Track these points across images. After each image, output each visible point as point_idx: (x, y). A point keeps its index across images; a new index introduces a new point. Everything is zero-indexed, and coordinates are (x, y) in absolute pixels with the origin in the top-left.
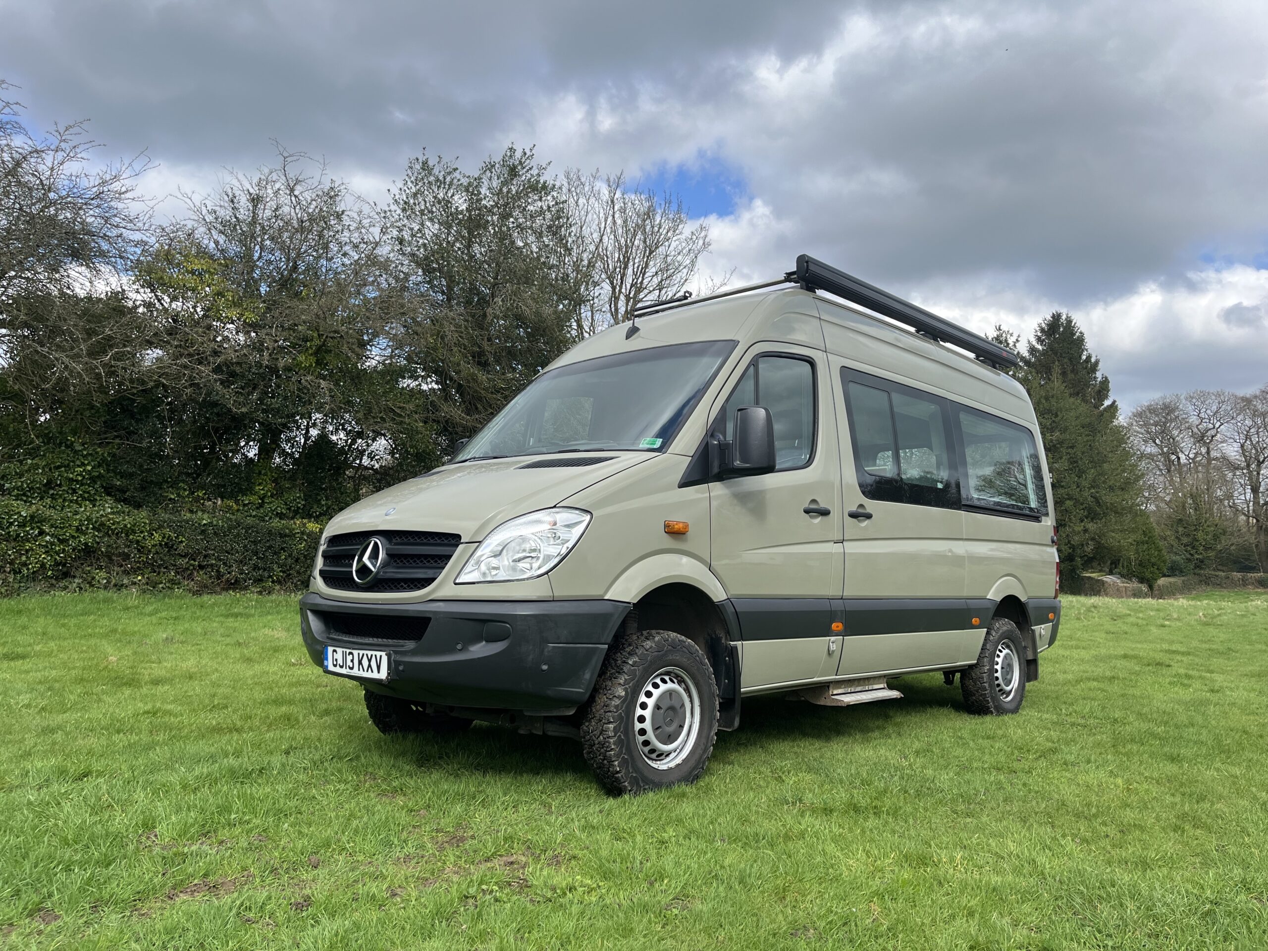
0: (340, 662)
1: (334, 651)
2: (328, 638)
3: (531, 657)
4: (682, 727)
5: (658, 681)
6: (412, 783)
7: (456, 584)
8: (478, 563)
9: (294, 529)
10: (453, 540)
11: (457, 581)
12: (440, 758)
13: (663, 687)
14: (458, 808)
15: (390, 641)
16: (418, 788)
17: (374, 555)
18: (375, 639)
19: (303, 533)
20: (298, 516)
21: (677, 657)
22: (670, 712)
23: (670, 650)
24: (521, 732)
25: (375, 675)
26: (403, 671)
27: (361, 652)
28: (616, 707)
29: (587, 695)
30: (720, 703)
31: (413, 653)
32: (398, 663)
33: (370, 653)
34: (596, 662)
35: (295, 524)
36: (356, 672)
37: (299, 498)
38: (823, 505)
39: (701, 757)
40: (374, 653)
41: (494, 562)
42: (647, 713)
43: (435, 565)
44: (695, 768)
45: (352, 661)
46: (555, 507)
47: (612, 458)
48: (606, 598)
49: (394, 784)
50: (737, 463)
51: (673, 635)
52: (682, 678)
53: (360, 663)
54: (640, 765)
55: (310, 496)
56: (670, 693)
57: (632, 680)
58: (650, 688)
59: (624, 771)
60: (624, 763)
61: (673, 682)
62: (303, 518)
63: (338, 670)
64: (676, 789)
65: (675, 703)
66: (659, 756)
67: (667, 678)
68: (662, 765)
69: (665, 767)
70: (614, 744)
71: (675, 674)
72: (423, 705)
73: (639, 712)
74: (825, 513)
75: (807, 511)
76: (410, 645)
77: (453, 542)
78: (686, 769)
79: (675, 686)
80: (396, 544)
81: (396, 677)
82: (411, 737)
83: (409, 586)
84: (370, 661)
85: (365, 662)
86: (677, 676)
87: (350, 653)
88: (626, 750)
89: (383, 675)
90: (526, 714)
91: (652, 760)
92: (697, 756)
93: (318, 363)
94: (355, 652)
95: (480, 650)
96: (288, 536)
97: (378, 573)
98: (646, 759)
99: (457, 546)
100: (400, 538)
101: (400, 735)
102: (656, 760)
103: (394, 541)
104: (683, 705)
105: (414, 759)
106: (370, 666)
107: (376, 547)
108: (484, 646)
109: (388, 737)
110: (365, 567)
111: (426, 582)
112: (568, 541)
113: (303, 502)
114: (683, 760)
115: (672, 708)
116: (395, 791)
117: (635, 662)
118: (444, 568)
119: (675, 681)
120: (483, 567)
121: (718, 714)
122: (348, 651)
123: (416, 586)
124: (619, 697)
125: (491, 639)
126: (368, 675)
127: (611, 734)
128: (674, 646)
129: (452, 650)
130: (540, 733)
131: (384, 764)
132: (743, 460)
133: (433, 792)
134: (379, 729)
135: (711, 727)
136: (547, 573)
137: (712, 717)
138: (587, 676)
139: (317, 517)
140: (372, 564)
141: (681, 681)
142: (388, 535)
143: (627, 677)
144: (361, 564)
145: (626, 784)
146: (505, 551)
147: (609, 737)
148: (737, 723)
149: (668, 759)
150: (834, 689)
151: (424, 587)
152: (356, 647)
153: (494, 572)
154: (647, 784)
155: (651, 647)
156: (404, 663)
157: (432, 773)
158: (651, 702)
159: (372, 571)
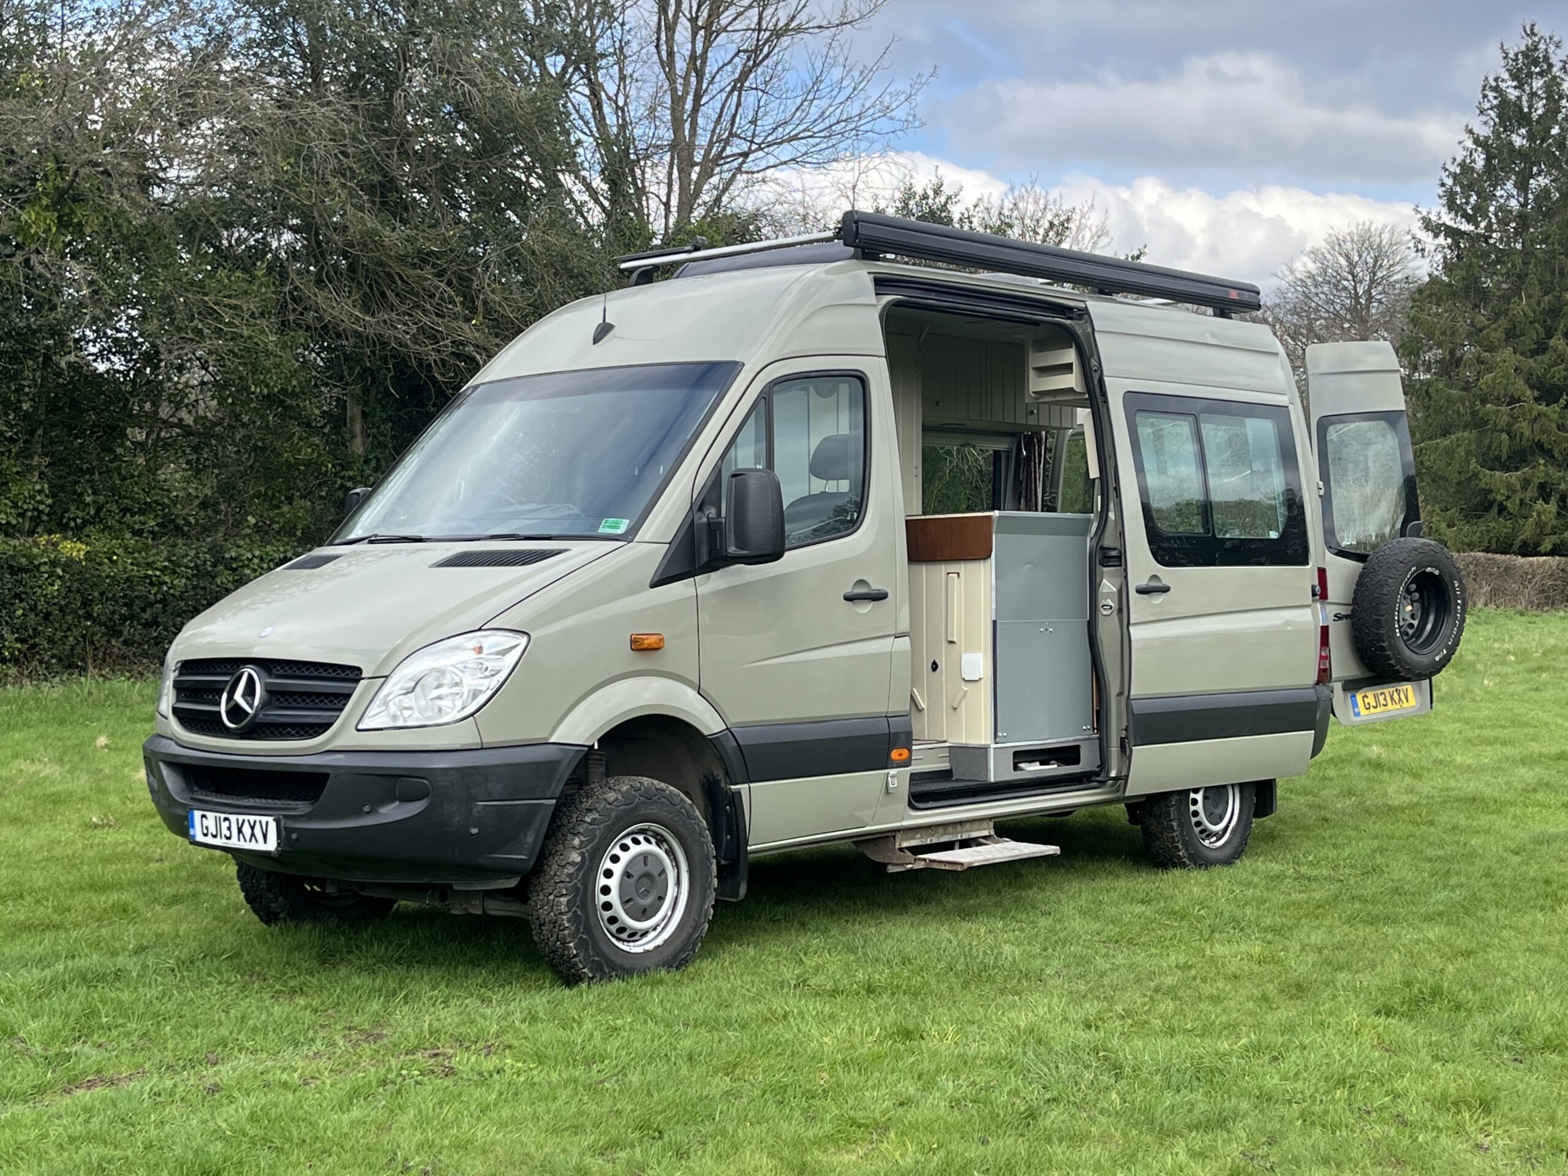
0: (212, 830)
1: (203, 816)
2: (193, 799)
3: (456, 819)
4: (661, 899)
5: (628, 841)
6: (315, 981)
7: (358, 730)
8: (386, 703)
9: (35, 557)
10: (352, 674)
11: (360, 727)
12: (349, 952)
13: (634, 849)
14: (376, 1005)
15: (278, 803)
16: (322, 987)
17: (250, 691)
18: (257, 800)
19: (54, 563)
20: (40, 529)
21: (654, 810)
22: (645, 881)
23: (643, 802)
24: (456, 912)
25: (260, 846)
26: (297, 840)
27: (241, 818)
28: (570, 875)
29: (532, 863)
30: (719, 867)
31: (309, 817)
32: (289, 831)
33: (252, 818)
34: (541, 822)
35: (37, 545)
36: (234, 843)
37: (40, 492)
38: (876, 586)
39: (690, 937)
40: (258, 818)
41: (407, 701)
42: (613, 883)
43: (330, 705)
44: (683, 949)
45: (229, 829)
46: (480, 629)
47: (560, 552)
48: (552, 740)
49: (292, 984)
50: (732, 550)
51: (646, 781)
52: (662, 836)
53: (240, 831)
54: (604, 948)
55: (62, 487)
56: (645, 857)
57: (589, 842)
58: (617, 851)
59: (582, 954)
60: (582, 944)
61: (649, 842)
62: (50, 532)
63: (209, 840)
64: (653, 975)
65: (651, 868)
66: (631, 935)
67: (641, 838)
68: (635, 948)
69: (640, 950)
70: (568, 921)
71: (653, 831)
72: (321, 883)
73: (602, 881)
74: (880, 597)
75: (849, 598)
76: (303, 807)
77: (352, 676)
78: (669, 952)
79: (653, 848)
80: (278, 677)
81: (286, 848)
82: (308, 927)
83: (298, 733)
84: (252, 828)
85: (247, 830)
86: (656, 835)
87: (226, 819)
88: (585, 928)
89: (272, 845)
90: (456, 888)
91: (623, 941)
92: (684, 936)
93: (63, 224)
94: (233, 818)
95: (392, 812)
96: (27, 571)
97: (255, 715)
98: (613, 940)
99: (357, 681)
100: (282, 668)
101: (292, 924)
102: (628, 941)
103: (274, 671)
104: (663, 871)
105: (314, 954)
106: (253, 835)
107: (251, 680)
108: (397, 807)
109: (275, 929)
110: (237, 706)
111: (321, 728)
112: (499, 671)
113: (50, 501)
114: (665, 941)
115: (647, 875)
116: (293, 992)
117: (594, 820)
118: (341, 710)
119: (653, 840)
120: (393, 708)
121: (715, 881)
122: (223, 816)
123: (307, 732)
124: (573, 864)
125: (405, 799)
126: (252, 846)
127: (563, 908)
128: (649, 797)
129: (358, 813)
130: (480, 912)
131: (275, 961)
132: (740, 546)
133: (342, 989)
134: (261, 918)
135: (704, 899)
136: (472, 715)
137: (706, 886)
138: (530, 839)
139: (79, 528)
140: (248, 703)
141: (660, 841)
142: (265, 665)
143: (583, 839)
144: (232, 704)
145: (585, 970)
146: (418, 688)
147: (561, 913)
148: (743, 890)
149: (645, 940)
150: (902, 840)
151: (317, 734)
152: (233, 810)
153: (407, 713)
154: (614, 970)
155: (616, 800)
156: (298, 830)
157: (339, 970)
158: (618, 869)
159: (246, 714)
